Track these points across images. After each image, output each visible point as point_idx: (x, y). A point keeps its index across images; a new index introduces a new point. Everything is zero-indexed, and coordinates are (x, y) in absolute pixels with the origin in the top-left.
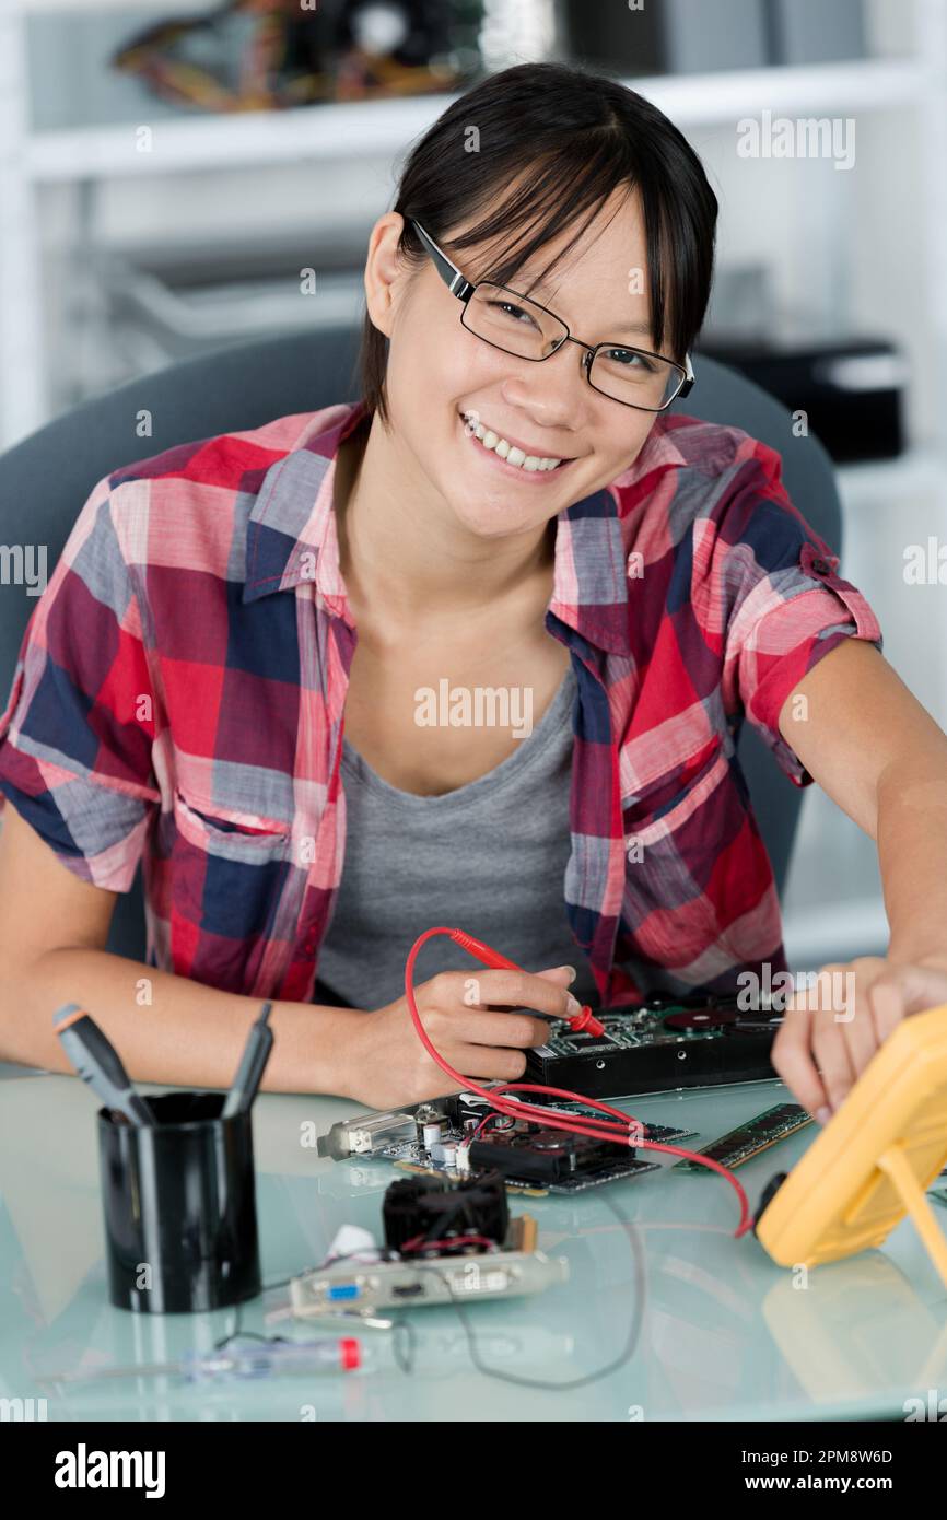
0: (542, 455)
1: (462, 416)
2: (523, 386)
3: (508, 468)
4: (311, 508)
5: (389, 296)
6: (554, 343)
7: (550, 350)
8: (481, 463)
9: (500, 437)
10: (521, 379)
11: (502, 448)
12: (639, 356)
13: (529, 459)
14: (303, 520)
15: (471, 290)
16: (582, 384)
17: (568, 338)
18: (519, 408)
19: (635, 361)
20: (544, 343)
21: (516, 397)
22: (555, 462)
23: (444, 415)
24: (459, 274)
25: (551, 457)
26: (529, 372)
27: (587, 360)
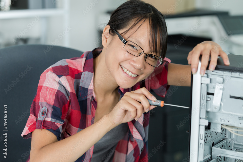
0: (135, 74)
1: (121, 66)
2: (134, 61)
3: (128, 76)
4: (90, 82)
5: (106, 41)
6: (140, 53)
7: (139, 55)
8: (123, 75)
9: (128, 70)
10: (133, 60)
11: (128, 72)
12: (154, 56)
13: (133, 74)
14: (89, 85)
15: (126, 42)
16: (144, 61)
17: (143, 53)
18: (132, 65)
19: (153, 57)
20: (138, 53)
21: (132, 63)
22: (137, 75)
23: (117, 65)
24: (124, 39)
25: (136, 74)
26: (135, 59)
27: (146, 57)
